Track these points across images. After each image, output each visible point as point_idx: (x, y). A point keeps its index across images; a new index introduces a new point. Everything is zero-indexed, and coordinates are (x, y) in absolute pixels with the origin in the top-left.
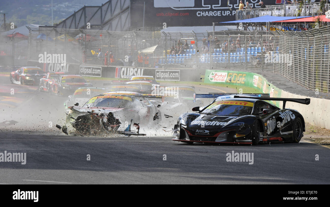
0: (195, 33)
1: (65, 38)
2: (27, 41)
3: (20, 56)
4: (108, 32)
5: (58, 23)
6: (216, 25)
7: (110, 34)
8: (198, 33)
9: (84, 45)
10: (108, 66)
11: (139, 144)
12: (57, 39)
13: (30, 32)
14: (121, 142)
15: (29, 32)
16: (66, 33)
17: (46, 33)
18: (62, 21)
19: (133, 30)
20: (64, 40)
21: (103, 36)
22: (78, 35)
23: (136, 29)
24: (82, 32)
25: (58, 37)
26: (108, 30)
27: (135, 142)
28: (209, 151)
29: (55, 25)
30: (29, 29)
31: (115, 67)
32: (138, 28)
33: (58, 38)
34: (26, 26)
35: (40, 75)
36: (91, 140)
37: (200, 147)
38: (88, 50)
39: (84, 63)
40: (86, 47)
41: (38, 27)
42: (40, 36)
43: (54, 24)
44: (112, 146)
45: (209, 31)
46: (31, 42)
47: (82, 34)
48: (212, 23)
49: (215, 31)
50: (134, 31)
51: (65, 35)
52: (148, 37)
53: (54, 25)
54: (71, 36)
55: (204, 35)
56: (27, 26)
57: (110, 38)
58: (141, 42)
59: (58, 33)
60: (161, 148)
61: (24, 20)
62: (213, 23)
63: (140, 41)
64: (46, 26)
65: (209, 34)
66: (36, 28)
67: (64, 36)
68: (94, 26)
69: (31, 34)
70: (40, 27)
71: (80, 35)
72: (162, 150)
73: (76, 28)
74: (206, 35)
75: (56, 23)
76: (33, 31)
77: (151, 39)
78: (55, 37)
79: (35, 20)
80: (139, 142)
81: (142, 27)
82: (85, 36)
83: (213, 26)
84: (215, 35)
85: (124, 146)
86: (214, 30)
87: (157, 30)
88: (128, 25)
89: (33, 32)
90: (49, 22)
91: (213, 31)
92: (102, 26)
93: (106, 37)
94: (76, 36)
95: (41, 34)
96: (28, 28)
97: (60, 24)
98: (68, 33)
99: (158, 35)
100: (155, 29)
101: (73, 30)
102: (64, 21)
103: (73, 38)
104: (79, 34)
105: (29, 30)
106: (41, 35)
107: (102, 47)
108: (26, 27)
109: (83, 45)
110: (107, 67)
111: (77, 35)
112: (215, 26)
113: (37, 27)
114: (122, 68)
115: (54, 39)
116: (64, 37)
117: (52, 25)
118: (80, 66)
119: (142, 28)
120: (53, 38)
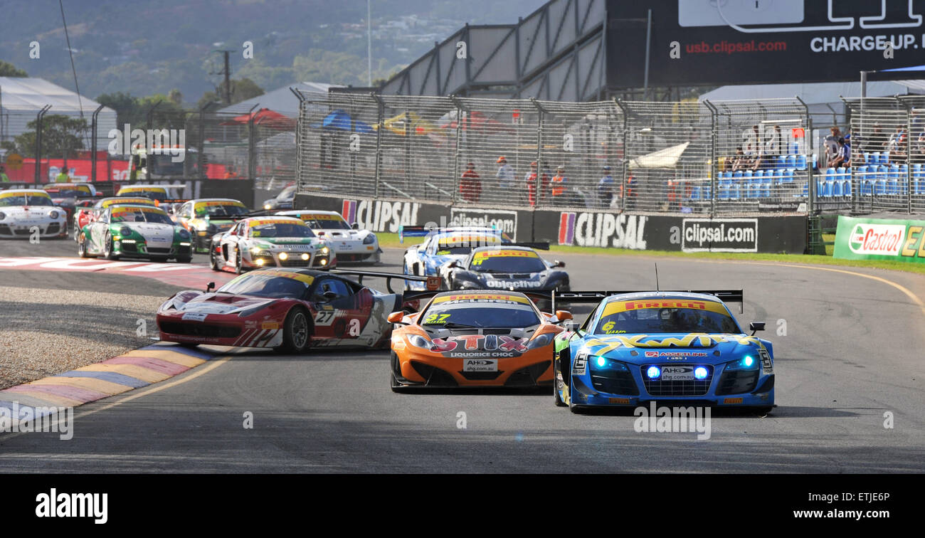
0: (806, 102)
1: (407, 125)
2: (294, 134)
3: (273, 179)
4: (538, 105)
5: (387, 79)
6: (870, 78)
7: (546, 111)
8: (811, 105)
9: (464, 144)
10: (538, 207)
11: (631, 448)
12: (384, 128)
13: (303, 106)
14: (575, 441)
15: (301, 108)
16: (410, 110)
17: (350, 109)
18: (398, 72)
19: (614, 99)
20: (404, 131)
21: (522, 116)
22: (447, 115)
23: (622, 95)
24: (459, 105)
25: (385, 122)
26: (538, 97)
27: (618, 442)
28: (846, 467)
29: (378, 86)
30: (299, 95)
31: (559, 213)
32: (629, 90)
33: (388, 124)
34: (291, 89)
36: (486, 436)
37: (819, 458)
39: (462, 201)
40: (470, 152)
41: (328, 90)
42: (332, 119)
43: (374, 80)
44: (549, 454)
45: (849, 98)
46: (303, 138)
47: (458, 111)
48: (860, 74)
49: (867, 98)
50: (617, 101)
51: (407, 114)
52: (660, 117)
53: (374, 84)
54: (424, 118)
55: (833, 110)
56: (294, 89)
57: (543, 122)
58: (639, 133)
59: (386, 110)
60: (700, 459)
61: (286, 69)
62: (861, 72)
63: (635, 129)
64: (350, 86)
65: (849, 108)
66: (320, 95)
67: (405, 119)
68: (495, 88)
69: (305, 111)
70: (331, 90)
71: (454, 113)
72: (702, 464)
73: (439, 95)
74: (841, 110)
75: (380, 79)
76: (310, 102)
77: (670, 125)
78: (378, 121)
79: (317, 71)
80: (630, 440)
81: (643, 86)
82: (468, 116)
83: (861, 83)
84: (869, 111)
85: (585, 453)
86: (864, 94)
87: (689, 97)
88: (598, 81)
89: (311, 106)
90: (360, 77)
91: (861, 98)
92: (519, 87)
93: (530, 119)
94: (438, 118)
95: (334, 112)
96: (296, 95)
97: (393, 79)
98: (416, 110)
99: (691, 113)
100: (682, 94)
101: (431, 98)
102: (405, 74)
103: (433, 122)
104: (448, 111)
105: (299, 101)
106: (334, 116)
107: (519, 150)
108: (291, 92)
109: (460, 143)
110: (534, 212)
111: (442, 115)
112: (868, 83)
113: (322, 91)
114: (579, 214)
115: (375, 126)
116: (402, 120)
117: (370, 85)
119: (642, 89)
120: (372, 124)
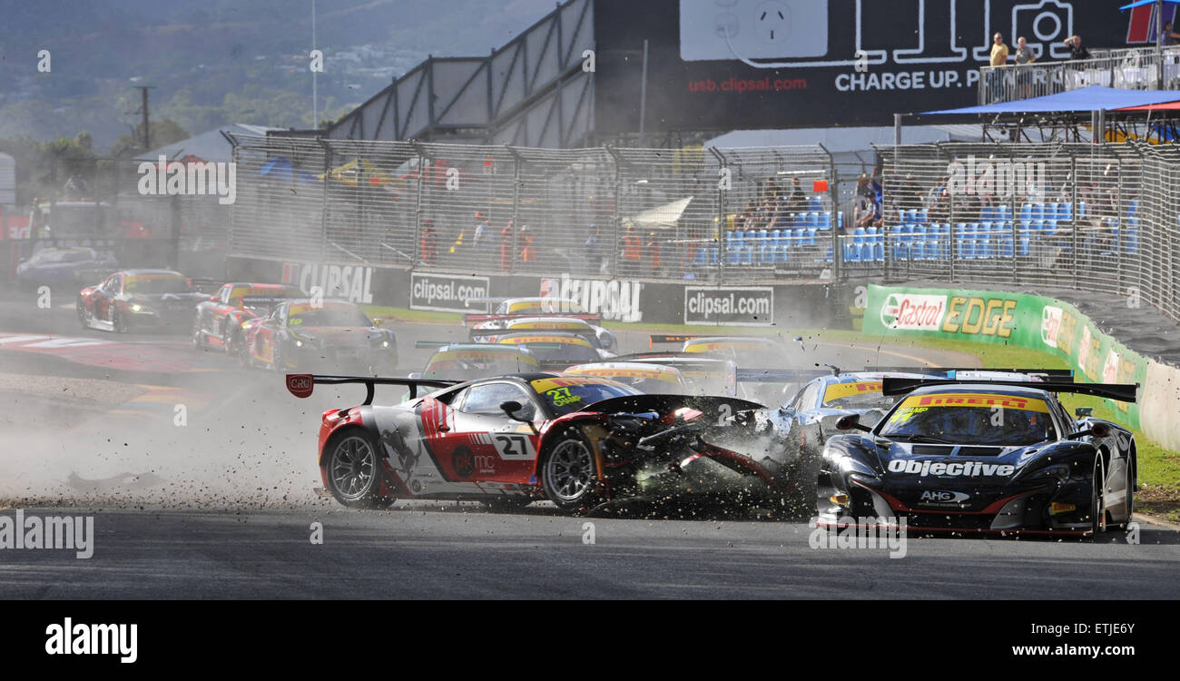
0: (830, 151)
1: (360, 175)
3: (199, 239)
4: (514, 153)
5: (336, 121)
6: (905, 122)
7: (523, 160)
8: (838, 154)
9: (427, 197)
10: (515, 272)
12: (331, 178)
13: (235, 152)
14: (558, 549)
15: (233, 154)
16: (362, 157)
17: (292, 156)
18: (348, 113)
19: (604, 145)
20: (356, 182)
21: (495, 164)
22: (406, 164)
23: (614, 141)
24: (420, 151)
25: (334, 172)
26: (514, 142)
29: (324, 128)
30: (232, 140)
31: (539, 279)
32: (622, 135)
33: (337, 174)
34: (221, 132)
35: (178, 298)
36: (452, 543)
37: (846, 569)
38: (443, 217)
39: (425, 264)
40: (434, 207)
41: (265, 133)
42: (270, 167)
43: (320, 122)
44: (526, 564)
45: (881, 146)
47: (420, 158)
48: (893, 117)
49: (902, 145)
50: (607, 148)
51: (359, 161)
52: (658, 166)
53: (320, 127)
54: (379, 167)
55: (861, 160)
56: (225, 132)
57: (521, 172)
58: (634, 185)
59: (334, 157)
61: (216, 108)
62: (895, 115)
63: (629, 181)
64: (292, 129)
65: (881, 157)
66: (256, 140)
67: (357, 167)
68: (463, 131)
69: (238, 159)
70: (268, 133)
71: (414, 161)
72: (708, 577)
73: (397, 139)
74: (872, 160)
75: (327, 121)
76: (244, 148)
77: (670, 177)
78: (325, 170)
79: (253, 111)
81: (638, 131)
82: (431, 165)
83: (895, 127)
84: (905, 161)
85: (569, 563)
86: (899, 142)
87: (694, 143)
88: (585, 125)
89: (245, 152)
90: (304, 118)
91: (895, 146)
92: (491, 131)
93: (505, 168)
94: (396, 167)
95: (274, 159)
96: (227, 139)
97: (342, 121)
98: (369, 157)
99: (694, 162)
100: (684, 140)
101: (387, 143)
102: (358, 115)
103: (388, 171)
104: (408, 159)
105: (230, 146)
106: (273, 164)
107: (492, 205)
108: (222, 136)
109: (422, 197)
110: (510, 278)
111: (402, 163)
112: (903, 128)
113: (259, 134)
115: (321, 176)
116: (354, 169)
117: (315, 128)
118: (413, 274)
119: (638, 134)
120: (319, 174)
